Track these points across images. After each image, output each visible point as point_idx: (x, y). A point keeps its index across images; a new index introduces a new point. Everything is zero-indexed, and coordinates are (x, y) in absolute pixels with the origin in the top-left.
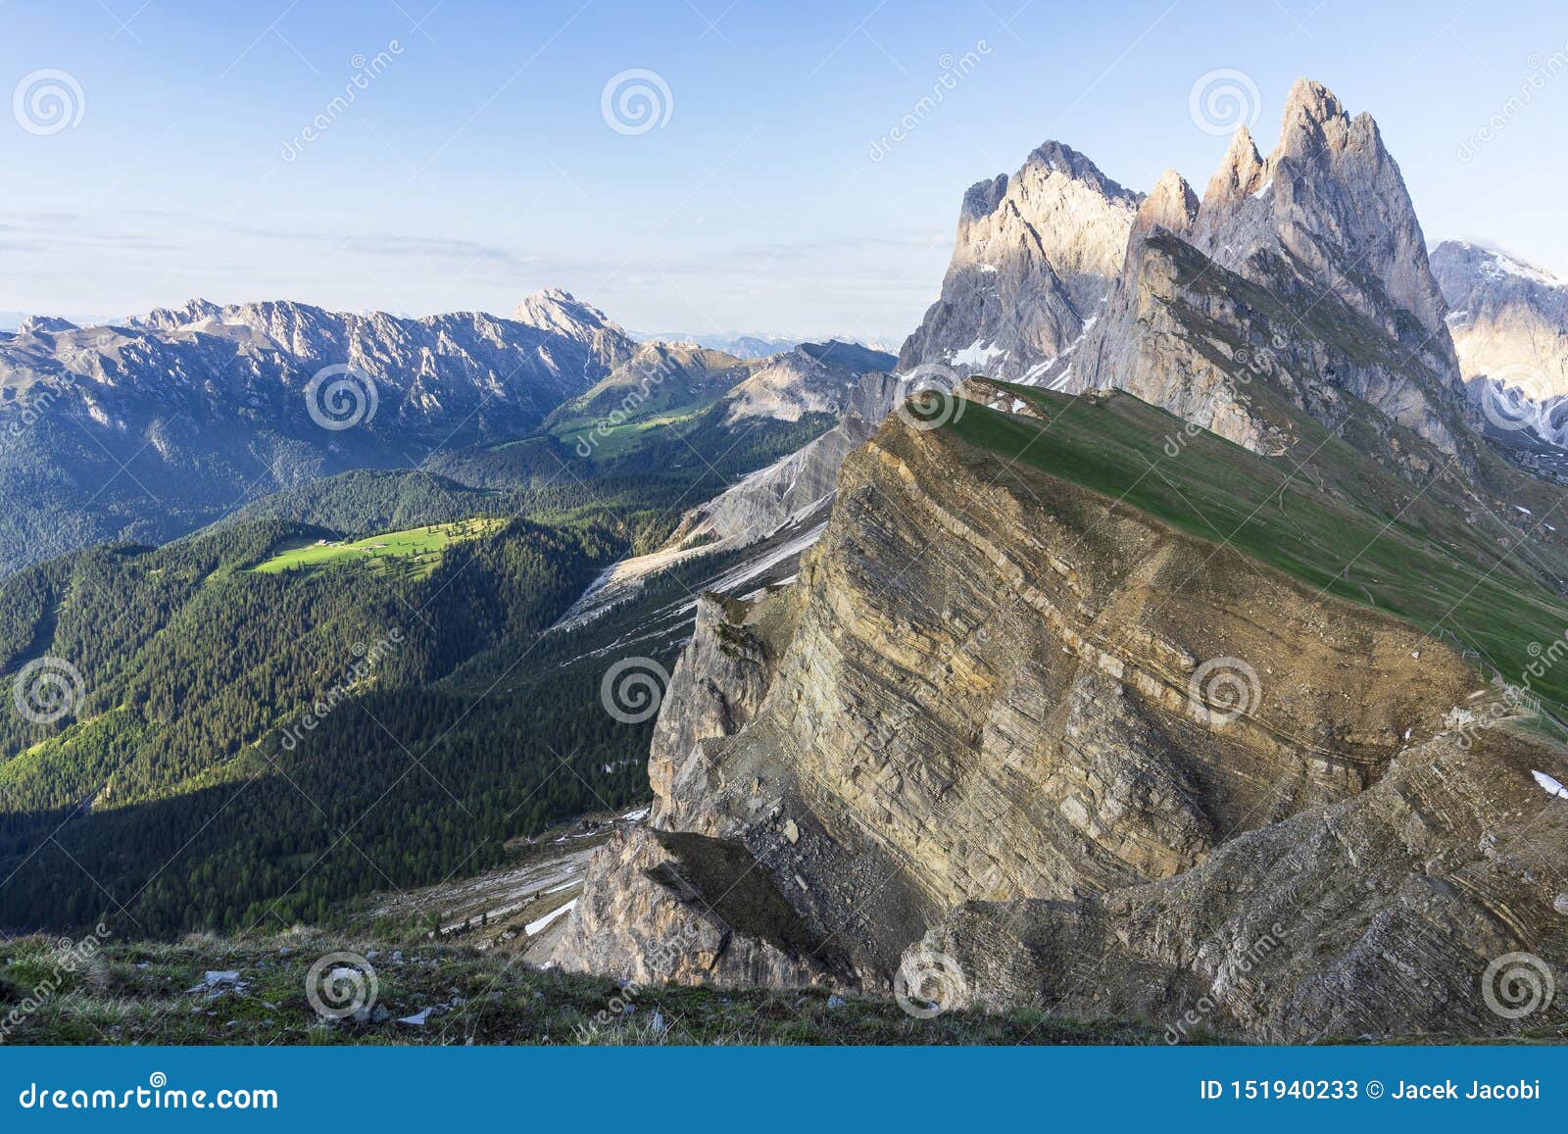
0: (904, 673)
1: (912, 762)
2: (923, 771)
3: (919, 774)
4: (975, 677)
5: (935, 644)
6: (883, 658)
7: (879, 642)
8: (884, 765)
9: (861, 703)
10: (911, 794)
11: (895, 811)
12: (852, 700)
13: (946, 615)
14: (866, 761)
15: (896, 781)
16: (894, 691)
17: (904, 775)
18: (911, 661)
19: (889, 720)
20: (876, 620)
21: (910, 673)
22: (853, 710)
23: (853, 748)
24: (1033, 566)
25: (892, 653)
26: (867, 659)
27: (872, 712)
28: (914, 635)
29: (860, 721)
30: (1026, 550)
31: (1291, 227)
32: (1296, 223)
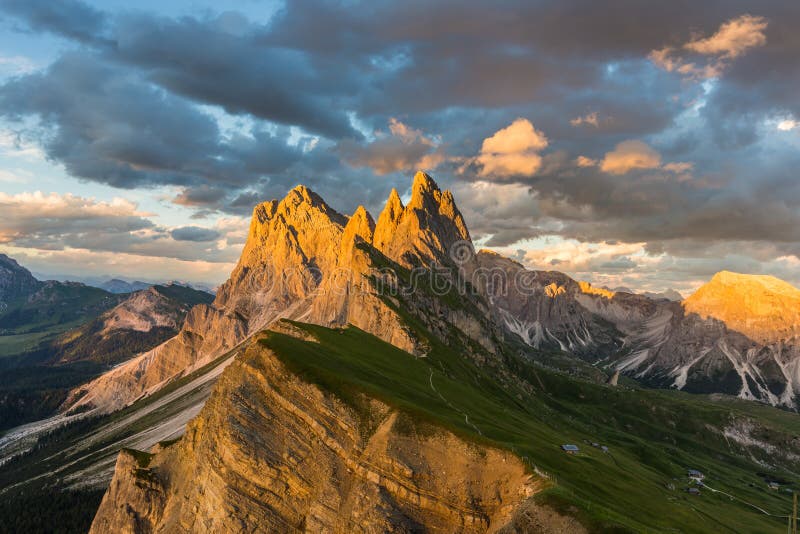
0: (263, 491)
5: (280, 472)
6: (250, 483)
7: (248, 474)
9: (237, 510)
13: (285, 455)
16: (256, 501)
18: (266, 483)
19: (253, 518)
21: (266, 490)
25: (256, 479)
26: (241, 485)
27: (243, 515)
28: (268, 468)
31: (419, 241)
32: (421, 239)
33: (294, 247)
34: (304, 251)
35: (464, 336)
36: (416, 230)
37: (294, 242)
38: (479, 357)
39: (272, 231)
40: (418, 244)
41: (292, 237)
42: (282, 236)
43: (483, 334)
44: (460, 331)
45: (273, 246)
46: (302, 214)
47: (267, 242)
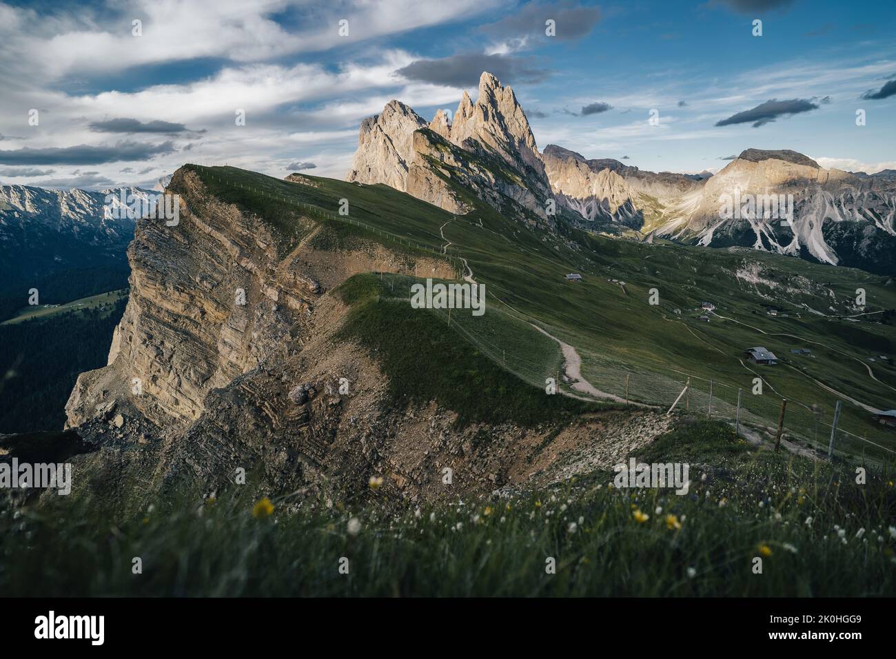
0: (176, 317)
1: (185, 366)
2: (192, 372)
3: (190, 374)
4: (217, 314)
5: (192, 297)
6: (162, 309)
7: (158, 301)
8: (169, 372)
9: (151, 337)
10: (186, 386)
11: (179, 397)
12: (145, 336)
13: (198, 279)
14: (159, 371)
15: (177, 380)
16: (171, 327)
17: (181, 376)
18: (179, 309)
19: (167, 344)
20: (154, 287)
21: (179, 316)
22: (147, 343)
23: (149, 364)
24: (247, 246)
25: (167, 305)
26: (153, 312)
27: (158, 342)
28: (177, 293)
29: (150, 348)
30: (242, 238)
31: (483, 131)
32: (485, 129)
33: (391, 150)
34: (400, 154)
35: (518, 205)
36: (481, 123)
37: (390, 147)
38: (531, 221)
39: (373, 139)
40: (482, 133)
41: (388, 142)
42: (381, 143)
43: (537, 204)
44: (514, 201)
45: (375, 152)
46: (395, 123)
47: (370, 149)
